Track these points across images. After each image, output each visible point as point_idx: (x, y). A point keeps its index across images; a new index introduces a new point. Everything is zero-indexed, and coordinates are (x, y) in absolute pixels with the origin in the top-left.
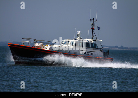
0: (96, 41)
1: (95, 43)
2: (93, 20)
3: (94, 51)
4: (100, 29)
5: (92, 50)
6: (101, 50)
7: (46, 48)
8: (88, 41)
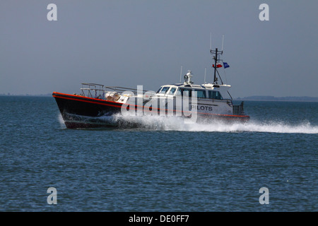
0: (218, 87)
1: (217, 89)
2: (217, 51)
3: (215, 103)
4: (228, 66)
5: (211, 103)
6: (228, 103)
7: (123, 100)
8: (203, 87)
